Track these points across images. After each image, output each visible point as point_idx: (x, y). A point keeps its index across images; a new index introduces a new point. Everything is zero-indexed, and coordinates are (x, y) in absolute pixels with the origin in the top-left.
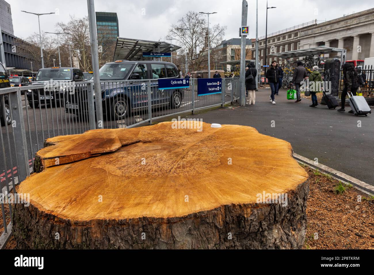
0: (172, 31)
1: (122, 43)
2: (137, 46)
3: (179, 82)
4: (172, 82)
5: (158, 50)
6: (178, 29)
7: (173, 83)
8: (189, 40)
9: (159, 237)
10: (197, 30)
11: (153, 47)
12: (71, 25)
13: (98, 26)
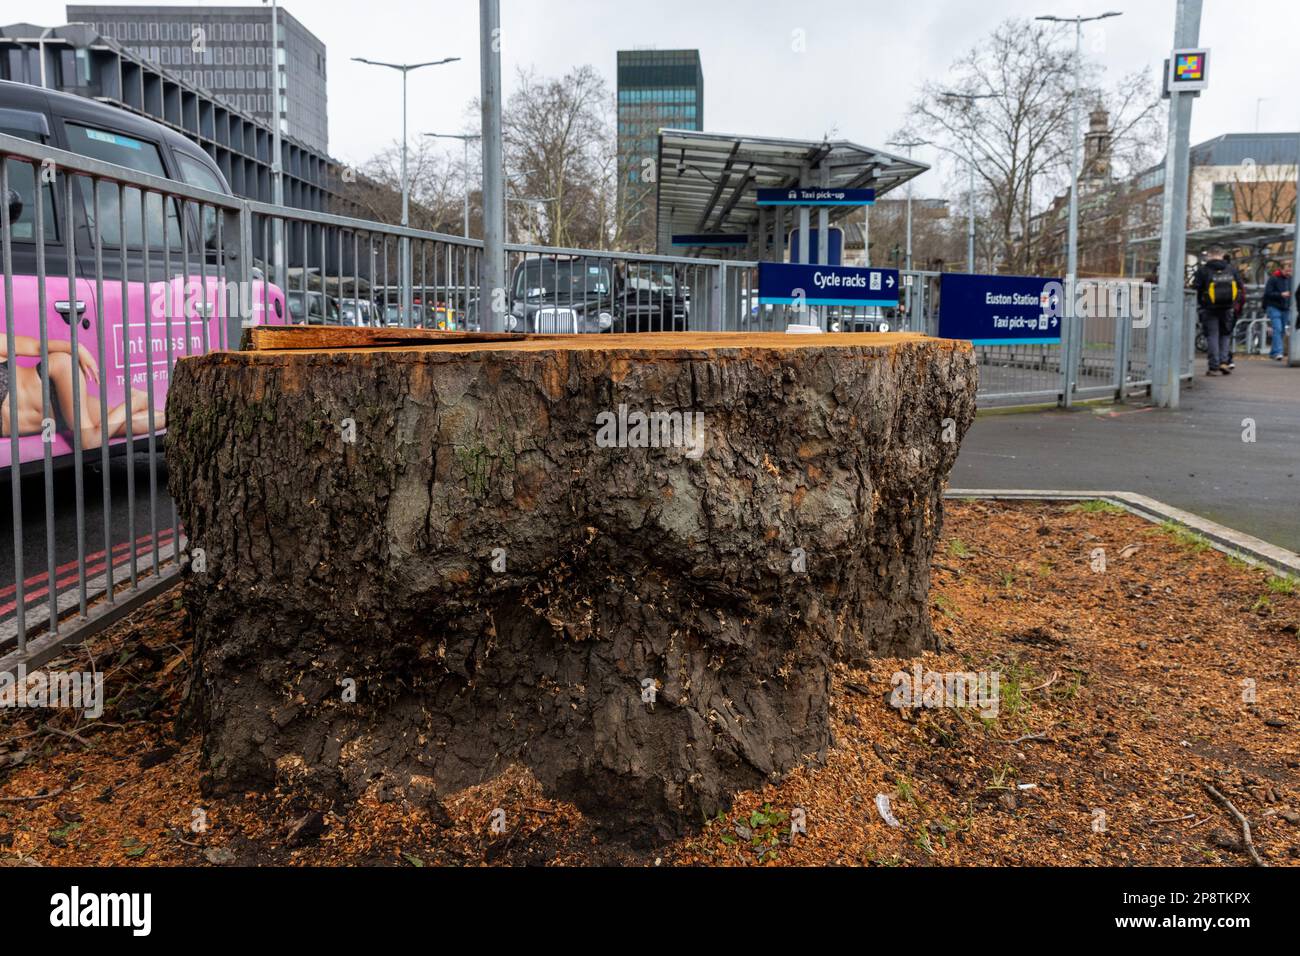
0: (921, 108)
1: (679, 152)
2: (735, 167)
3: (849, 282)
4: (819, 279)
5: (819, 178)
6: (948, 99)
7: (825, 280)
8: (998, 146)
9: (406, 390)
10: (1039, 100)
11: (799, 167)
12: (521, 104)
13: (624, 105)
